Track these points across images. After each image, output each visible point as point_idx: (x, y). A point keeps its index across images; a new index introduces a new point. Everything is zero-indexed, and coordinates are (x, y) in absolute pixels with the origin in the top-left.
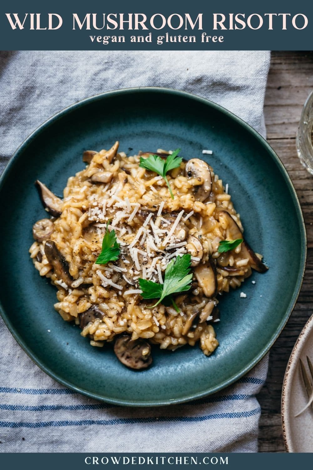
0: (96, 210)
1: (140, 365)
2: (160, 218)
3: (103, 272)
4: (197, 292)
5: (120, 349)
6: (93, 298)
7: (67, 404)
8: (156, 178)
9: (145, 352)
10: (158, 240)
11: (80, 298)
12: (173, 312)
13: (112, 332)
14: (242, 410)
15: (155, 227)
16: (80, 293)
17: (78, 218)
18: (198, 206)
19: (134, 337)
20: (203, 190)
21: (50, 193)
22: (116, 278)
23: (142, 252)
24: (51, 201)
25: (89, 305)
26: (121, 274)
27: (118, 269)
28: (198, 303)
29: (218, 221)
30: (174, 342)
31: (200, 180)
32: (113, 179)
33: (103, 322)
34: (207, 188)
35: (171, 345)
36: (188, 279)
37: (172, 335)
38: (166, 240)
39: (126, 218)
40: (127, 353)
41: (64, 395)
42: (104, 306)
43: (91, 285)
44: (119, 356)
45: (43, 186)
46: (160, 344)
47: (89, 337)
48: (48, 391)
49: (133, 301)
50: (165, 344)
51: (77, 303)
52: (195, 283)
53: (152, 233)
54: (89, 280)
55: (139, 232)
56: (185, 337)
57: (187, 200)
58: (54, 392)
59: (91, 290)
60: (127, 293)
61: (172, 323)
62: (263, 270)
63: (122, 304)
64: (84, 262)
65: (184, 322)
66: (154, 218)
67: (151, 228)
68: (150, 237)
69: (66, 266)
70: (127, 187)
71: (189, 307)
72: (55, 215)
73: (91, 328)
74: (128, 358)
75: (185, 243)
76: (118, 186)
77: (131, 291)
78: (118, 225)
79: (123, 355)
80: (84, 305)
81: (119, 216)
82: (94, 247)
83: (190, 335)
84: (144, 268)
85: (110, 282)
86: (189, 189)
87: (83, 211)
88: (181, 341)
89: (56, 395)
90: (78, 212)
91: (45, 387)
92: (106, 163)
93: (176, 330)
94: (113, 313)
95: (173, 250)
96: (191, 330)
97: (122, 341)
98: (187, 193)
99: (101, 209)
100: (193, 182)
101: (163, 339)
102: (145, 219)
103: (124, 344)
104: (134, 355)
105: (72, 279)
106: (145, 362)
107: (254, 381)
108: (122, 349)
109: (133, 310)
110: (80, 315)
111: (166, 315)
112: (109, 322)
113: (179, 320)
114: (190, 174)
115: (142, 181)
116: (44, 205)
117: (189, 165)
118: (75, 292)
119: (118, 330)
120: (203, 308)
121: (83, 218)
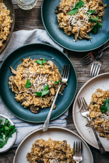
0: (25, 74)
1: (36, 112)
2: (41, 76)
3: (27, 89)
4: (50, 94)
5: (31, 108)
6: (24, 96)
7: (18, 122)
8: (40, 66)
9: (38, 109)
10: (41, 82)
11: (21, 96)
12: (44, 99)
13: (29, 104)
14: (62, 122)
15: (40, 78)
16: (21, 95)
17: (20, 76)
18: (50, 72)
19: (35, 105)
20: (52, 68)
21: (13, 69)
23: (36, 85)
24: (14, 71)
25: (23, 98)
26: (31, 90)
28: (50, 97)
29: (55, 76)
30: (45, 106)
31: (51, 66)
32: (29, 66)
33: (27, 102)
34: (53, 68)
35: (44, 107)
36: (48, 91)
38: (43, 81)
39: (32, 76)
40: (33, 109)
41: (17, 120)
42: (27, 98)
43: (24, 92)
44: (31, 110)
45: (11, 68)
46: (41, 107)
47: (24, 106)
48: (13, 119)
49: (34, 97)
51: (20, 97)
52: (50, 92)
53: (39, 80)
54: (23, 91)
55: (36, 79)
56: (48, 105)
57: (48, 71)
58: (15, 119)
59: (24, 94)
60: (33, 95)
61: (44, 102)
63: (32, 97)
64: (22, 87)
65: (47, 102)
66: (39, 76)
67: (39, 78)
68: (39, 81)
69: (17, 88)
70: (33, 68)
71: (49, 98)
72: (15, 75)
73: (24, 103)
74: (33, 110)
75: (47, 82)
76: (30, 68)
77: (34, 94)
78: (30, 78)
79: (32, 110)
80: (22, 98)
81: (31, 76)
82: (24, 83)
83: (49, 105)
84: (37, 88)
85: (29, 92)
86: (48, 68)
87: (22, 74)
88: (47, 106)
89: (15, 120)
90: (20, 74)
92: (27, 62)
93: (45, 104)
94: (29, 100)
95: (44, 84)
96: (49, 103)
98: (47, 69)
99: (26, 74)
100: (49, 66)
101: (42, 106)
102: (37, 76)
103: (32, 107)
104: (35, 110)
105: (19, 91)
106: (38, 111)
107: (65, 115)
108: (32, 108)
109: (35, 99)
110: (21, 100)
111: (43, 100)
112: (28, 102)
113: (46, 101)
114: (48, 65)
115: (36, 66)
116: (12, 72)
117: (48, 62)
118: (20, 94)
119: (31, 104)
120: (52, 98)
121: (21, 76)
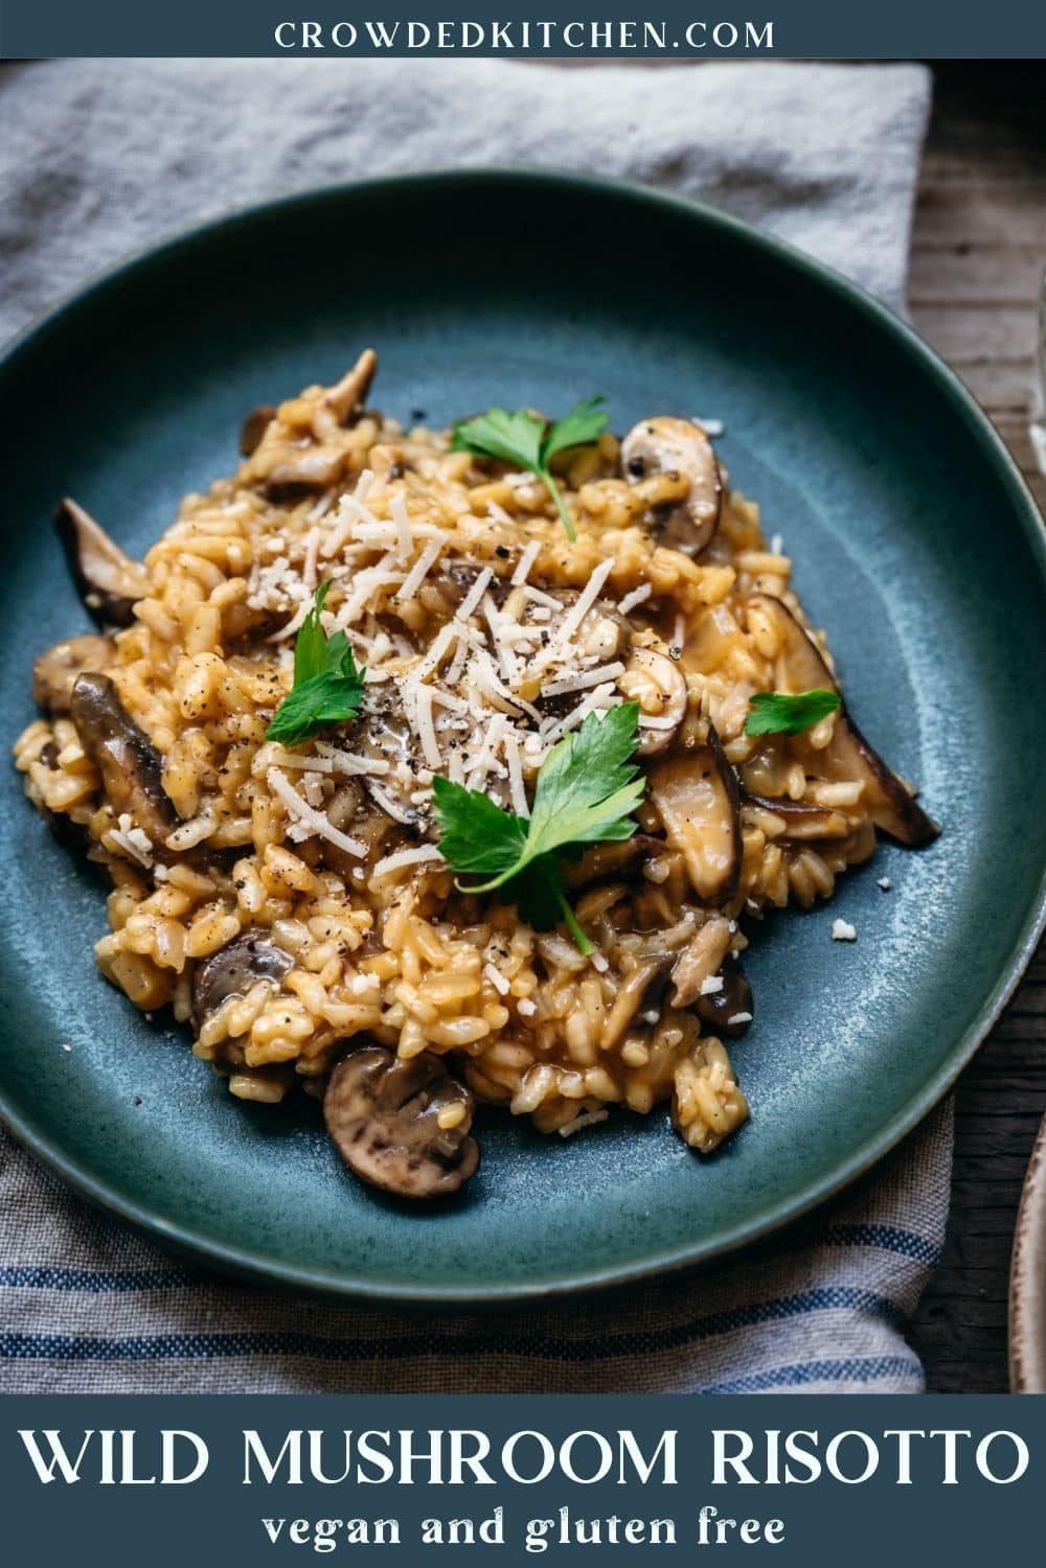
0: (279, 571)
1: (426, 1179)
2: (522, 593)
3: (296, 775)
4: (659, 869)
5: (347, 1105)
6: (252, 896)
7: (121, 1334)
8: (511, 480)
9: (450, 1114)
10: (511, 665)
11: (198, 903)
12: (562, 954)
13: (323, 1025)
14: (843, 1353)
15: (503, 623)
16: (202, 884)
17: (206, 593)
18: (671, 564)
19: (411, 1043)
20: (689, 519)
21: (109, 546)
22: (344, 804)
23: (449, 700)
24: (107, 569)
25: (230, 924)
26: (361, 783)
27: (353, 764)
28: (663, 924)
29: (745, 630)
30: (571, 1085)
31: (675, 477)
32: (345, 475)
33: (288, 992)
34: (703, 508)
35: (556, 1101)
37: (559, 1056)
38: (544, 657)
39: (390, 591)
40: (377, 1129)
41: (107, 1296)
42: (291, 931)
43: (248, 849)
44: (343, 1137)
45: (82, 516)
46: (510, 1094)
47: (227, 1058)
48: (42, 1278)
49: (407, 899)
50: (532, 1092)
51: (185, 919)
52: (653, 836)
53: (490, 647)
54: (235, 830)
55: (438, 648)
56: (610, 1059)
57: (626, 546)
58: (70, 1281)
59: (242, 869)
60: (384, 866)
61: (561, 1000)
62: (920, 834)
63: (363, 916)
64: (220, 752)
65: (608, 1001)
66: (499, 590)
67: (485, 628)
68: (483, 656)
69: (148, 763)
71: (631, 942)
73: (233, 1015)
74: (379, 1145)
75: (616, 668)
77: (403, 857)
78: (360, 625)
79: (359, 1136)
80: (217, 924)
81: (363, 588)
82: (260, 689)
83: (635, 1051)
84: (454, 756)
85: (321, 823)
86: (634, 518)
87: (228, 571)
88: (596, 1078)
89: (74, 1296)
90: (212, 572)
91: (33, 1260)
92: (326, 423)
93: (578, 1030)
94: (327, 955)
95: (563, 703)
96: (637, 1028)
97: (357, 1072)
98: (625, 526)
99: (297, 566)
100: (652, 489)
101: (526, 1070)
102: (464, 591)
103: (365, 1089)
104: (405, 1139)
105: (170, 814)
106: (448, 1164)
107: (893, 1240)
108: (359, 1106)
109: (407, 933)
110: (195, 964)
111: (540, 967)
112: (309, 988)
113: (590, 987)
114: (640, 469)
115: (457, 487)
116: (83, 586)
117: (638, 439)
118: (179, 873)
119: (343, 1013)
120: (687, 941)
121: (225, 590)
